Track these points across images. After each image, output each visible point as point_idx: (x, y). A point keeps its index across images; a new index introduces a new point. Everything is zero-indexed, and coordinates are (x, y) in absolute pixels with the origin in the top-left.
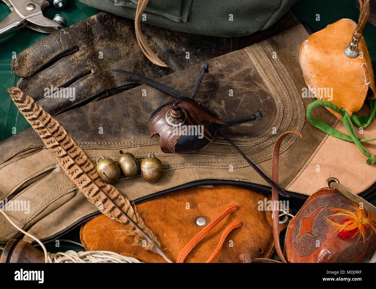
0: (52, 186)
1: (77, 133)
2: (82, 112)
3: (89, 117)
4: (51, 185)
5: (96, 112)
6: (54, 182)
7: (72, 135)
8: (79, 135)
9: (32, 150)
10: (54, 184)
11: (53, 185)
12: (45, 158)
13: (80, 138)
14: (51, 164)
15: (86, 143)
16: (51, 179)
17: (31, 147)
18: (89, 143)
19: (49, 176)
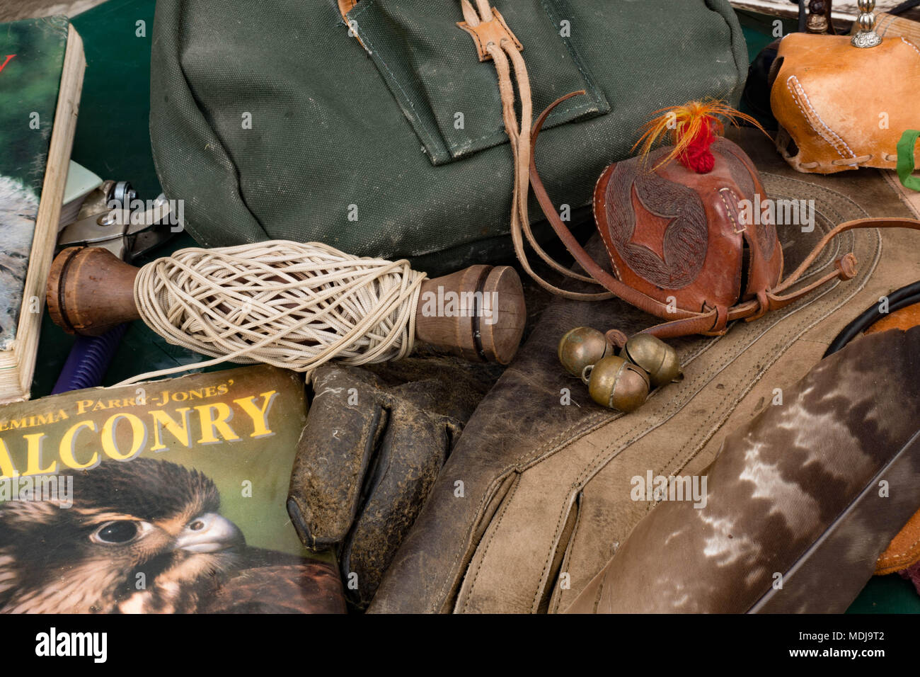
0: (613, 520)
1: (549, 415)
2: (514, 385)
3: (534, 384)
4: (609, 520)
5: (536, 374)
6: (608, 511)
7: (547, 422)
8: (557, 415)
9: (506, 483)
10: (613, 515)
11: (612, 517)
12: (544, 486)
13: (565, 419)
14: (566, 489)
15: (585, 420)
16: (599, 510)
17: (502, 477)
18: (591, 417)
19: (588, 509)
